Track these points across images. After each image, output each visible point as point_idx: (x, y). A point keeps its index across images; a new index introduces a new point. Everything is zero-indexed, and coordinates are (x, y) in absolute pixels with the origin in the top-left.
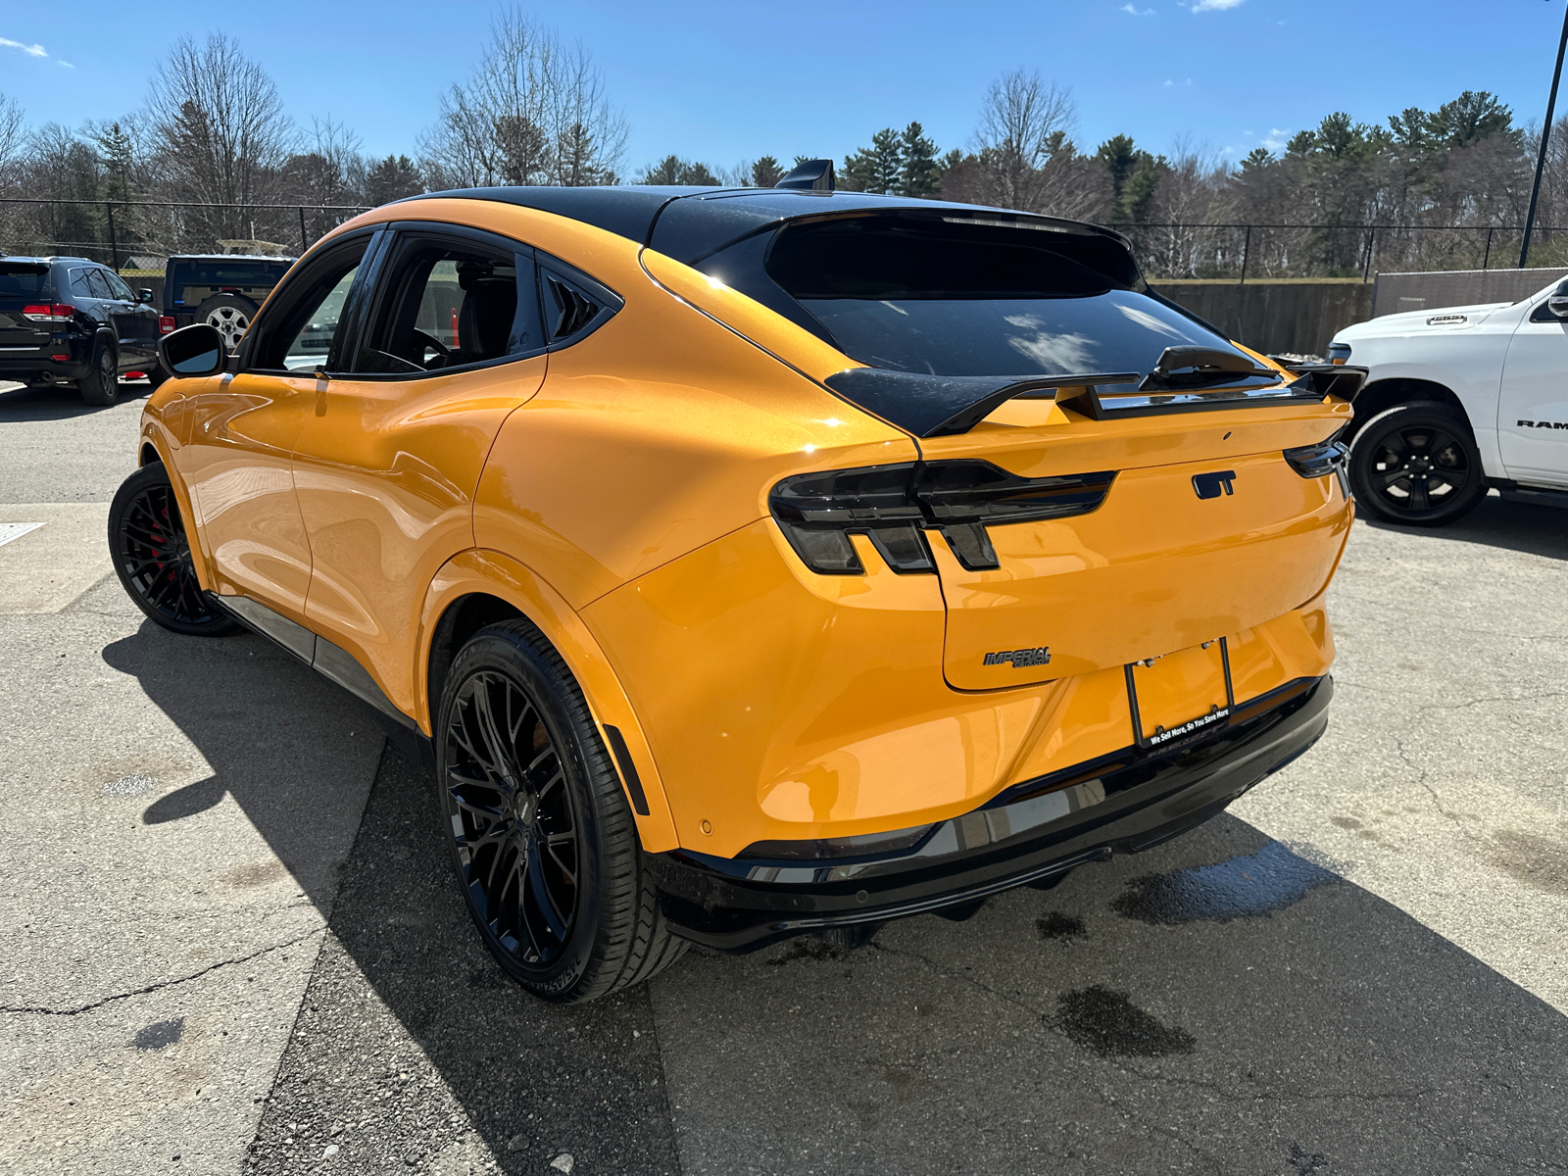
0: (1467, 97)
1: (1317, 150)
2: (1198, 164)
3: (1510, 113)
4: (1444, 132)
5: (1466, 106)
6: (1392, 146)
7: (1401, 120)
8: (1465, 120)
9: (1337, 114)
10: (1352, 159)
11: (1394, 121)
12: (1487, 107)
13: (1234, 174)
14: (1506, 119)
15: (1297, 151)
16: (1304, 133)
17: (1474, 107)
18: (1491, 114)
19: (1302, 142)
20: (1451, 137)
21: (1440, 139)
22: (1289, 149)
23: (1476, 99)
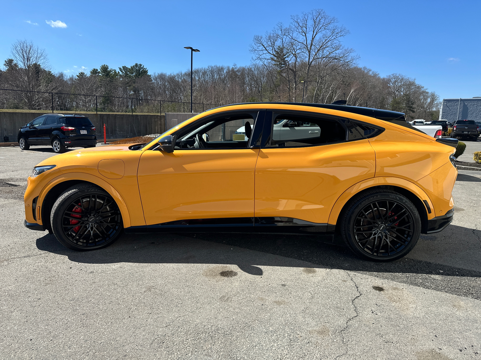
0: (136, 65)
1: (99, 75)
2: (64, 75)
3: (148, 70)
4: (133, 73)
5: (137, 67)
6: (120, 75)
7: (122, 69)
8: (137, 71)
9: (105, 65)
10: (111, 78)
11: (120, 69)
12: (142, 68)
13: (75, 79)
14: (146, 72)
15: (94, 74)
16: (95, 69)
17: (139, 68)
18: (143, 70)
19: (94, 72)
20: (135, 75)
21: (132, 75)
22: (91, 73)
23: (139, 66)
